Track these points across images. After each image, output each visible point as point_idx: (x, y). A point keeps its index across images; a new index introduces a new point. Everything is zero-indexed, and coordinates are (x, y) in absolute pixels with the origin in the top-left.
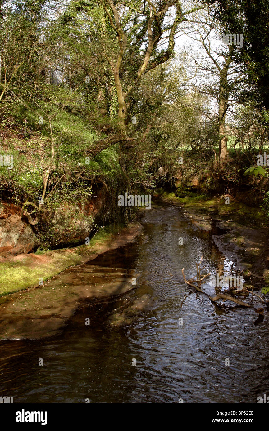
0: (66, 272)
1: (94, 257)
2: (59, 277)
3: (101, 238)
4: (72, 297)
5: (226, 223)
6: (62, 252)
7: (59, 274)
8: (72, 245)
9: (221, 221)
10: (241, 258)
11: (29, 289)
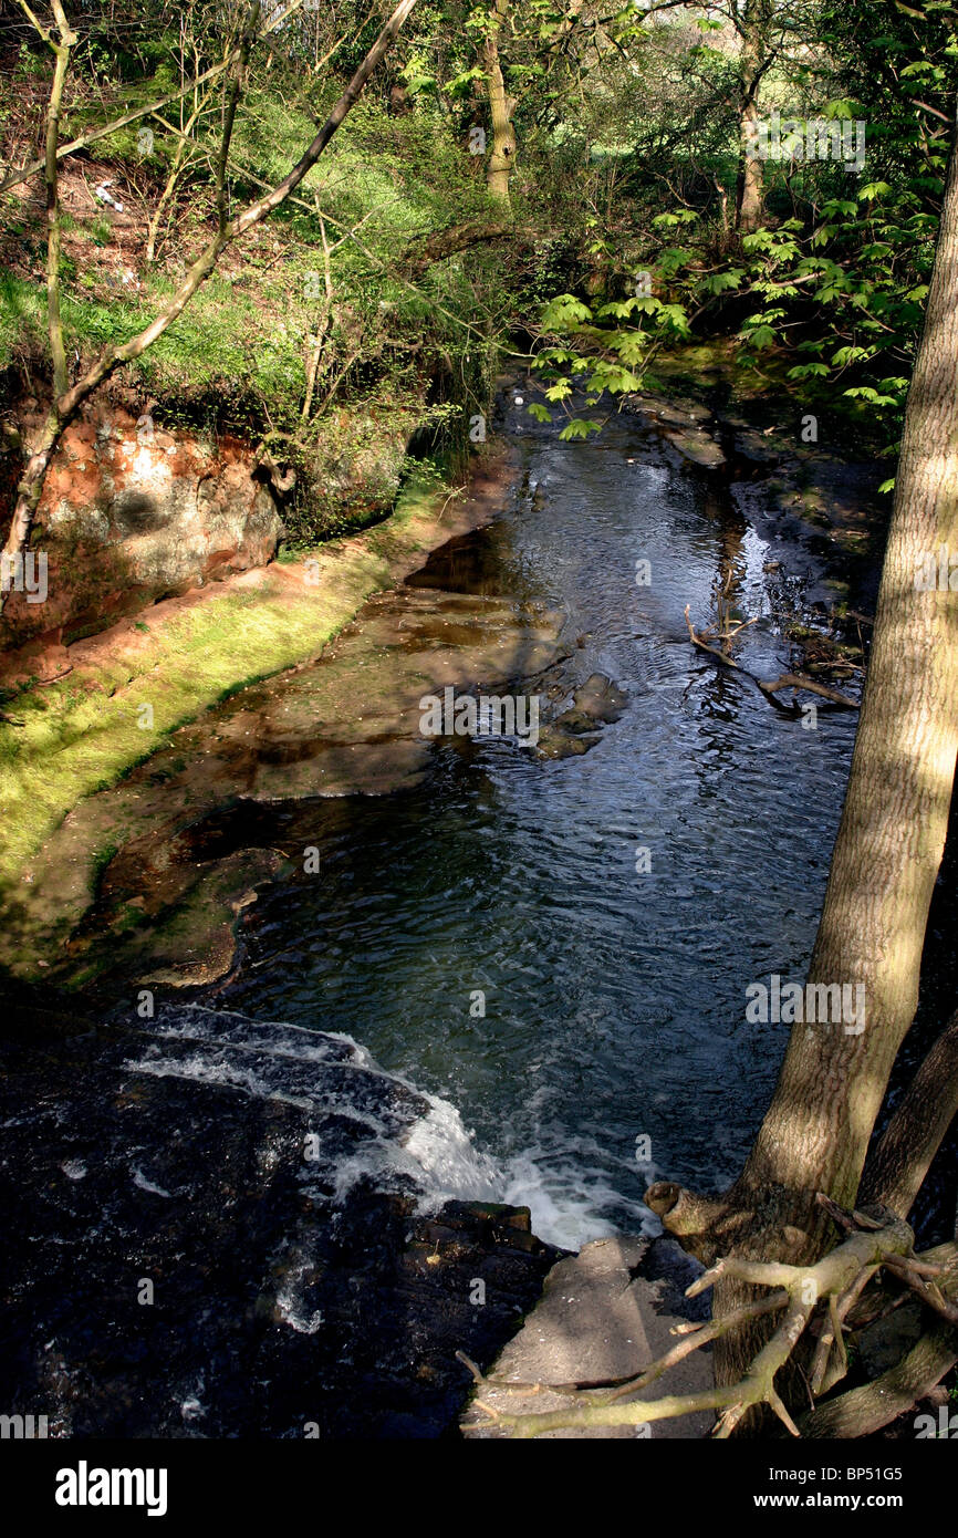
0: (370, 611)
1: (420, 561)
2: (357, 629)
3: (419, 498)
4: (416, 684)
5: (763, 438)
6: (338, 551)
7: (355, 619)
8: (353, 528)
9: (746, 430)
10: (821, 563)
11: (300, 667)
